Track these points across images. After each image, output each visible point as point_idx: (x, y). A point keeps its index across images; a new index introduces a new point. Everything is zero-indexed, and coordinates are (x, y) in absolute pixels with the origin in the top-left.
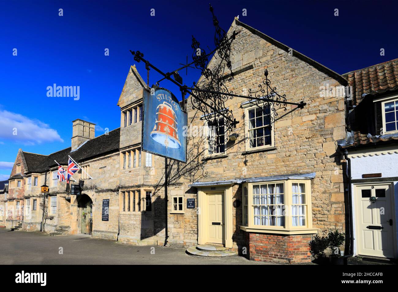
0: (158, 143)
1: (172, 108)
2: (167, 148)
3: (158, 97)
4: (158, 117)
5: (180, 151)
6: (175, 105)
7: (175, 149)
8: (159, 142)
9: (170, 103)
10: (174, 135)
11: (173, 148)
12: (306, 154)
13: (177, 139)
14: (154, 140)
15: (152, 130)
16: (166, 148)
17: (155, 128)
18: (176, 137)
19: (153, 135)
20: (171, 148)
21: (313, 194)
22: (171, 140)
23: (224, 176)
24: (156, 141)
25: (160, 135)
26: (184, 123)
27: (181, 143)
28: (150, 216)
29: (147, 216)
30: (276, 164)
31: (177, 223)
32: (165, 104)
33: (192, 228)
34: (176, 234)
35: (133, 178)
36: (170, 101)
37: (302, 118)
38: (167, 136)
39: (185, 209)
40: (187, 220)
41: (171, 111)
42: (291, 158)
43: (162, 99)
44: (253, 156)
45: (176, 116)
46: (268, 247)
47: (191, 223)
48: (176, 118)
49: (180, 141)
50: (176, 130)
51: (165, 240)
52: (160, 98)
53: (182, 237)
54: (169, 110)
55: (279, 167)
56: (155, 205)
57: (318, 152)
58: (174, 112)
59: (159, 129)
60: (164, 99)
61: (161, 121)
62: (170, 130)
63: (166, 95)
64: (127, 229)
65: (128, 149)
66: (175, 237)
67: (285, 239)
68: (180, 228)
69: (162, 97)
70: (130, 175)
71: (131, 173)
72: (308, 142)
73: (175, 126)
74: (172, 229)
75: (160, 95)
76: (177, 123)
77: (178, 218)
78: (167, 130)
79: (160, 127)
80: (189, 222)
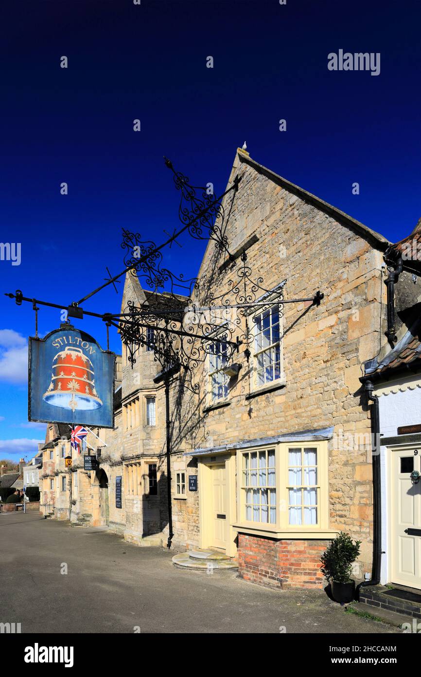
0: (57, 407)
1: (83, 353)
2: (74, 411)
3: (54, 344)
4: (56, 372)
5: (99, 411)
6: (89, 347)
7: (89, 412)
8: (59, 406)
9: (79, 346)
10: (87, 391)
11: (85, 411)
12: (322, 392)
13: (94, 395)
14: (49, 404)
15: (46, 390)
16: (72, 411)
17: (51, 386)
18: (91, 393)
19: (48, 398)
20: (81, 411)
21: (332, 466)
22: (82, 399)
23: (226, 437)
24: (53, 404)
25: (60, 396)
26: (107, 369)
27: (102, 401)
28: (154, 501)
29: (150, 502)
30: (285, 413)
31: (181, 513)
32: (68, 350)
33: (195, 522)
34: (181, 531)
35: (134, 444)
36: (78, 344)
37: (317, 324)
38: (74, 395)
39: (187, 492)
40: (190, 509)
41: (81, 357)
42: (303, 402)
43: (62, 344)
44: (259, 400)
45: (90, 362)
46: (258, 557)
47: (195, 515)
48: (92, 365)
49: (101, 397)
50: (92, 383)
51: (168, 539)
52: (60, 344)
53: (186, 537)
54: (77, 356)
55: (289, 418)
56: (160, 486)
57: (337, 386)
58: (87, 358)
59: (59, 387)
60: (66, 343)
61: (62, 375)
62: (78, 385)
63: (70, 337)
64: (131, 522)
65: (128, 401)
66: (179, 535)
67: (277, 546)
68: (184, 522)
69: (63, 341)
70: (131, 441)
71: (132, 437)
72: (326, 370)
73: (90, 377)
74: (176, 523)
75: (59, 339)
76: (93, 373)
77: (181, 506)
78: (74, 387)
79: (60, 384)
80: (192, 513)
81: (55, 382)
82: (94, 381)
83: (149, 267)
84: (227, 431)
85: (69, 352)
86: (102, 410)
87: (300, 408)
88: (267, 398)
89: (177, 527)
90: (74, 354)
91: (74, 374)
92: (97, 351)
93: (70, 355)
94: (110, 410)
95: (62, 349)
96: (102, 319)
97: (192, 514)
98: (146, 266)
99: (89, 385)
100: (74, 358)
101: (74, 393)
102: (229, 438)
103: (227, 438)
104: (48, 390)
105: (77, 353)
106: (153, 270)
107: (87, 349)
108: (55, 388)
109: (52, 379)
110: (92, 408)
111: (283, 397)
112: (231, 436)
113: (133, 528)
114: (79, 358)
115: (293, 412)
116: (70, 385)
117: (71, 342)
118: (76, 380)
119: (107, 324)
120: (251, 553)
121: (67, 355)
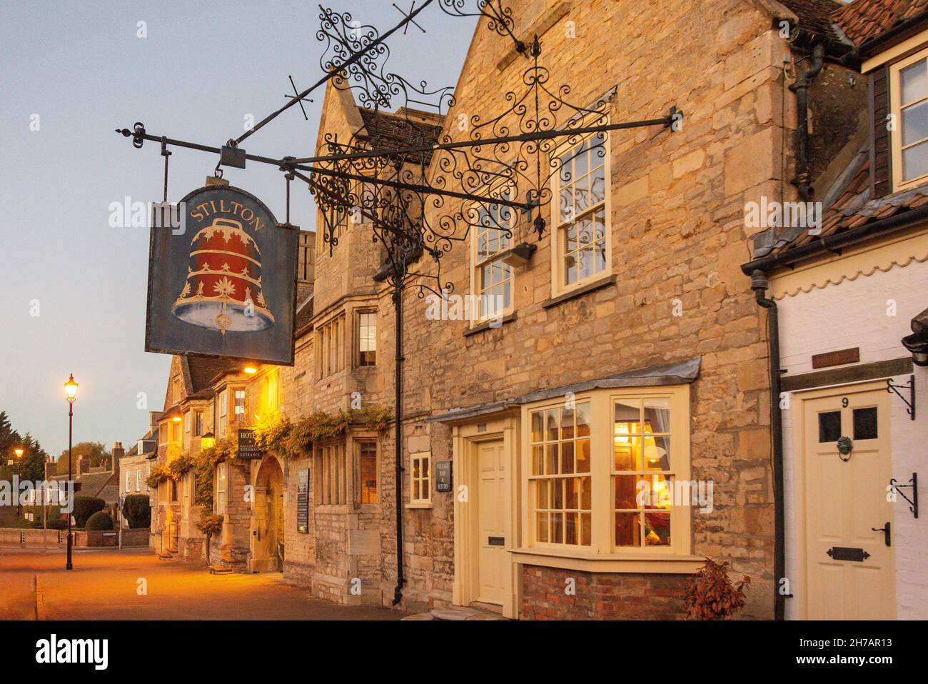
0: (194, 325)
1: (244, 230)
2: (224, 333)
4: (196, 264)
5: (268, 334)
7: (250, 335)
8: (198, 324)
9: (237, 219)
10: (248, 297)
11: (243, 332)
13: (260, 305)
14: (182, 321)
15: (178, 296)
16: (221, 333)
17: (186, 290)
18: (254, 301)
19: (181, 310)
20: (237, 333)
21: (696, 434)
23: (506, 385)
24: (189, 322)
25: (201, 306)
26: (284, 257)
27: (274, 315)
28: (371, 516)
29: (362, 516)
30: (614, 335)
31: (419, 538)
32: (219, 223)
33: (446, 554)
34: (419, 572)
35: (334, 404)
36: (235, 213)
37: (671, 168)
38: (225, 305)
39: (433, 495)
40: (437, 529)
41: (239, 237)
42: (645, 314)
43: (208, 214)
44: (566, 312)
45: (256, 246)
46: (559, 613)
47: (446, 540)
48: (258, 250)
49: (272, 309)
50: (258, 283)
51: (396, 590)
52: (204, 214)
53: (429, 584)
54: (233, 235)
55: (620, 344)
56: (382, 485)
57: (706, 282)
58: (250, 238)
59: (200, 291)
60: (215, 211)
61: (206, 270)
62: (233, 286)
63: (222, 201)
64: (325, 557)
65: (326, 319)
66: (417, 581)
67: (593, 587)
68: (425, 555)
69: (209, 209)
70: (329, 397)
71: (330, 391)
72: (687, 251)
73: (254, 272)
74: (412, 557)
75: (202, 206)
76: (260, 265)
77: (420, 524)
78: (225, 290)
79: (201, 285)
80: (441, 536)
81: (194, 282)
82: (260, 279)
83: (365, 72)
84: (509, 373)
85: (219, 228)
86: (273, 332)
87: (641, 324)
88: (583, 306)
89: (413, 566)
90: (227, 232)
91: (226, 266)
92: (267, 225)
93: (221, 234)
94: (288, 332)
95: (208, 222)
96: (279, 167)
97: (442, 539)
98: (360, 70)
99: (252, 286)
100: (227, 238)
101: (224, 301)
102: (511, 386)
103: (508, 387)
104: (181, 296)
105: (232, 230)
106: (371, 76)
107: (250, 221)
108: (193, 293)
109: (189, 276)
110: (255, 328)
111: (611, 305)
112: (514, 382)
113: (329, 570)
114: (235, 238)
115: (628, 333)
116: (219, 287)
117: (222, 211)
118: (230, 278)
119: (286, 176)
120: (546, 605)
121: (215, 233)
